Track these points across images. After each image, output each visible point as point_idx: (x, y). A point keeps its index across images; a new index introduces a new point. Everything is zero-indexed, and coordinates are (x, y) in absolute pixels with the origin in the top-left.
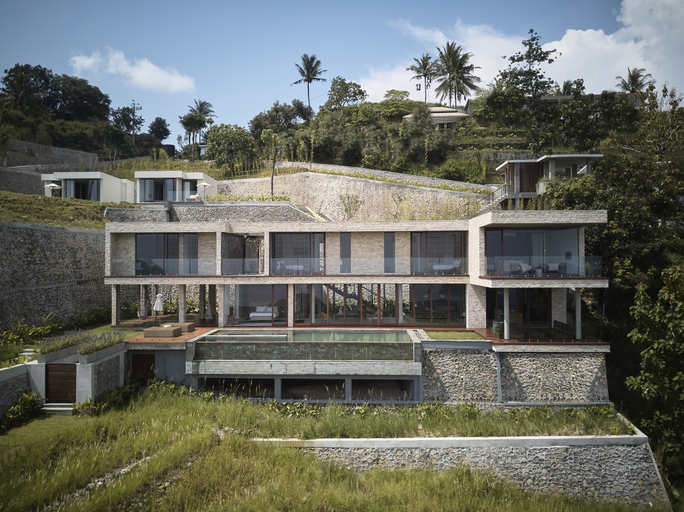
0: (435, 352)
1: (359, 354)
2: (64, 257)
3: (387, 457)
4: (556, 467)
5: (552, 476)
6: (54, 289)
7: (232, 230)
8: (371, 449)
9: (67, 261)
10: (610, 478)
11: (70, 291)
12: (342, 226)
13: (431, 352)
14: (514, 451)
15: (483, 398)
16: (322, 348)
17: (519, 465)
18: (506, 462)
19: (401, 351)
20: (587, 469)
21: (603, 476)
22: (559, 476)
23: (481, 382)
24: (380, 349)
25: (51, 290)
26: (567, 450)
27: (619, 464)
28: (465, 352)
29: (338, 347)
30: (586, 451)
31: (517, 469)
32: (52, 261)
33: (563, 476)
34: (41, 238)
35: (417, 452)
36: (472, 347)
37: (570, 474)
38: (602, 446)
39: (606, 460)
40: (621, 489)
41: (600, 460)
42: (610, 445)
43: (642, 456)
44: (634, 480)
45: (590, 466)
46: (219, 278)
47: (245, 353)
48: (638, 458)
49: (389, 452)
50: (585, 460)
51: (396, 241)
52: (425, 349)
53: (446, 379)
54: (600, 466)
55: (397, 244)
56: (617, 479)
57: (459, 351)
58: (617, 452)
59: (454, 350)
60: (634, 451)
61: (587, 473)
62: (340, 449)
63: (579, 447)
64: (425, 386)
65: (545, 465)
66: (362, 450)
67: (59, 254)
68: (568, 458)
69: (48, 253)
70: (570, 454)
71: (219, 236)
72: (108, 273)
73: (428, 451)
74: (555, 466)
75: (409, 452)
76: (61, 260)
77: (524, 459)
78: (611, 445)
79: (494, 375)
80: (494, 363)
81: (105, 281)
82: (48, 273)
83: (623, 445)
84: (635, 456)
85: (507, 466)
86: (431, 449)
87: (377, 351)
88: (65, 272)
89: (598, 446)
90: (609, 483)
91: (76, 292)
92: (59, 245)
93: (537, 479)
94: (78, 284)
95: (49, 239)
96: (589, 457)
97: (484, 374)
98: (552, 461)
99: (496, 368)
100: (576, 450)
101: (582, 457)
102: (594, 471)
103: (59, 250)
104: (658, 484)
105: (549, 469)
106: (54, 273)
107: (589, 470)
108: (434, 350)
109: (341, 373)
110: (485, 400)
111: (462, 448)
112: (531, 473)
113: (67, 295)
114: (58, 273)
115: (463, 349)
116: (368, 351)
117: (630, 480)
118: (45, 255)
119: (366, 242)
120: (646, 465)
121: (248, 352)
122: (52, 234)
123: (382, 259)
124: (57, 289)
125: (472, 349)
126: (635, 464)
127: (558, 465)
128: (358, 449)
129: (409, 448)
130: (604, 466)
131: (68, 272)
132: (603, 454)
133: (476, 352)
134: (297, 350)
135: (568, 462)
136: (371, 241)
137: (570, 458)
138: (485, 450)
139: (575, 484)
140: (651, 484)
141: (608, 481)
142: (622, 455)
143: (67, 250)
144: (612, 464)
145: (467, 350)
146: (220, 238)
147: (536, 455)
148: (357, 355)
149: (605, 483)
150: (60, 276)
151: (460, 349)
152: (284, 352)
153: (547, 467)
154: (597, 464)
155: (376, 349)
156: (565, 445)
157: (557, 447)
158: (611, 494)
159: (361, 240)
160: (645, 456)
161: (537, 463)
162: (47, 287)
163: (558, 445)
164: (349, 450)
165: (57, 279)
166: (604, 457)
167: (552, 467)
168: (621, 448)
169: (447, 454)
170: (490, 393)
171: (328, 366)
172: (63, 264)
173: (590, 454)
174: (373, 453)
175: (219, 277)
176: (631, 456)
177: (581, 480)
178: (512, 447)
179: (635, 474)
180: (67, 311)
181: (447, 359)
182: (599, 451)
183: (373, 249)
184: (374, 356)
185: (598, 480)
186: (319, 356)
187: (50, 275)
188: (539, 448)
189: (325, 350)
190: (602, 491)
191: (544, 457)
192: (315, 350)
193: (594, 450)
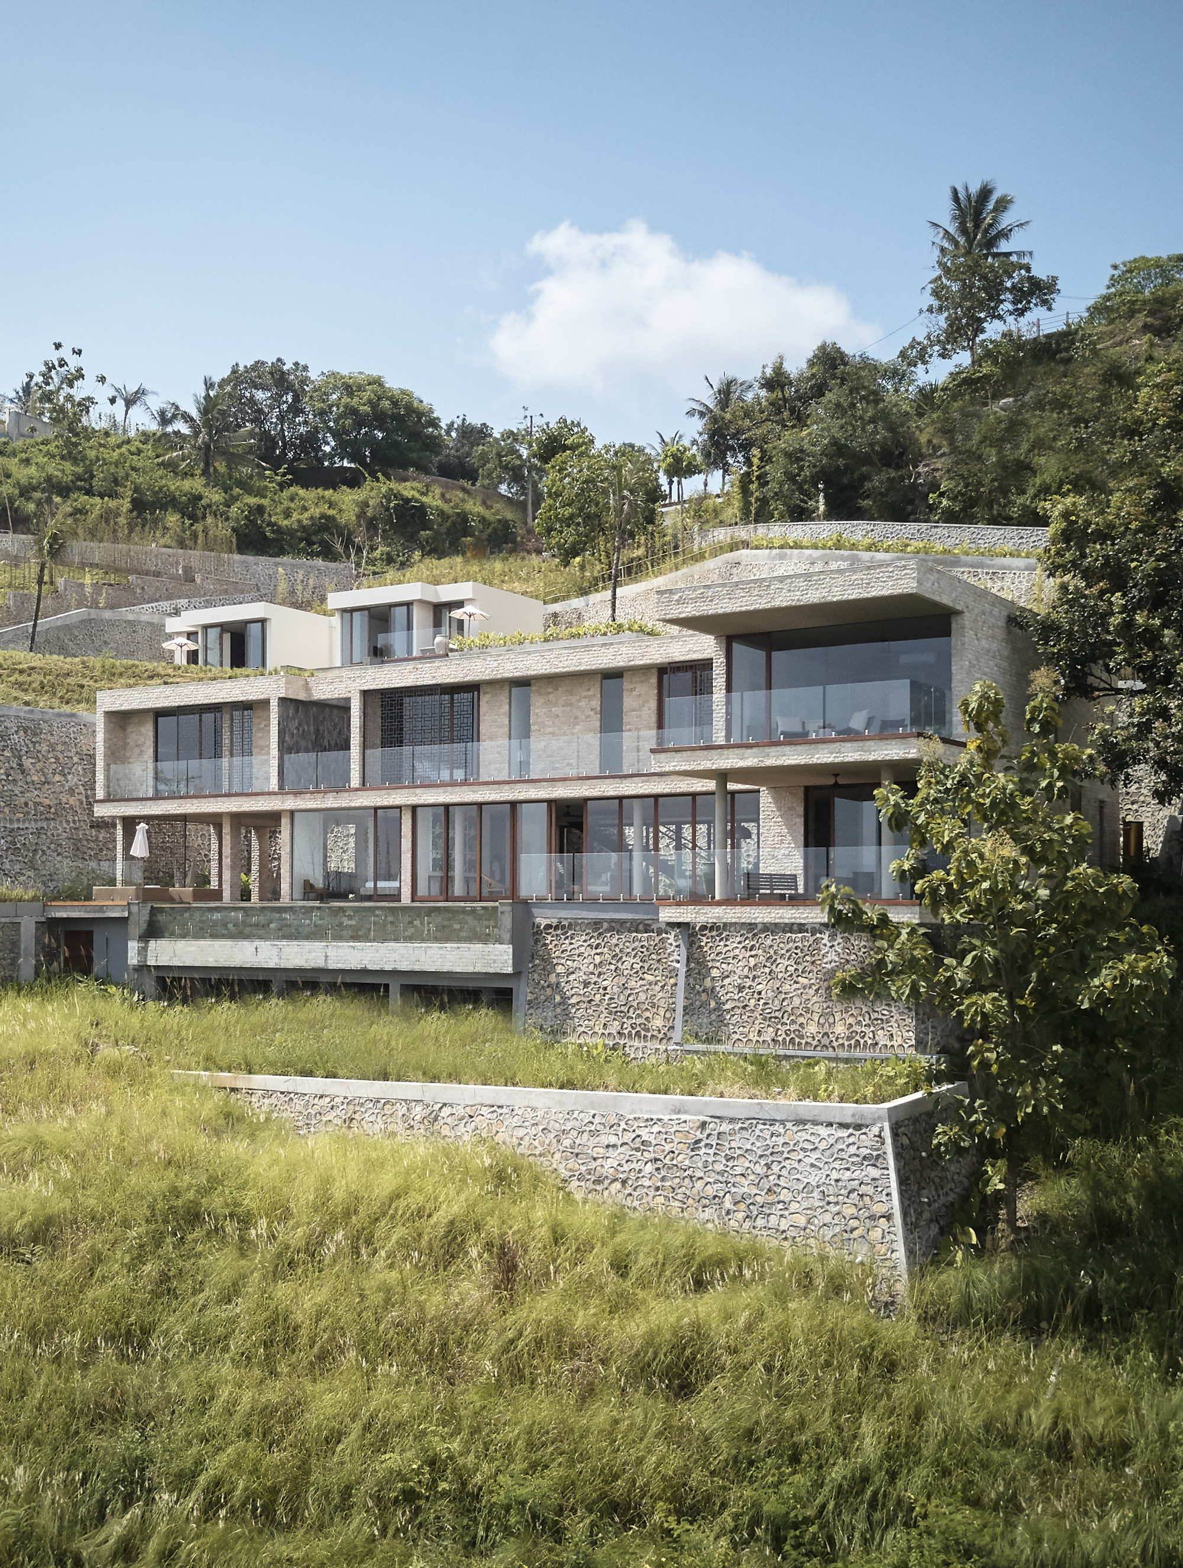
0: (556, 928)
1: (412, 930)
2: (66, 771)
3: (367, 1115)
4: (675, 1162)
5: (663, 1179)
6: (31, 831)
7: (311, 695)
8: (341, 1099)
9: (72, 780)
10: (785, 1195)
11: (69, 839)
12: (495, 664)
13: (548, 927)
14: (596, 1120)
15: (643, 1033)
16: (350, 918)
17: (602, 1150)
18: (578, 1142)
19: (486, 923)
20: (739, 1170)
21: (769, 1190)
22: (677, 1180)
23: (642, 997)
24: (450, 919)
25: (22, 833)
26: (703, 1125)
27: (812, 1165)
28: (618, 927)
29: (377, 916)
30: (744, 1132)
31: (595, 1159)
32: (35, 778)
33: (687, 1180)
34: (17, 732)
35: (419, 1109)
36: (630, 916)
37: (701, 1178)
38: (783, 1122)
39: (785, 1155)
40: (802, 1221)
41: (772, 1154)
42: (800, 1122)
43: (869, 1151)
44: (837, 1203)
45: (747, 1164)
46: (273, 797)
47: (227, 928)
48: (858, 1156)
49: (371, 1105)
50: (739, 1152)
51: (625, 694)
52: (538, 920)
53: (573, 989)
54: (768, 1166)
55: (629, 701)
56: (799, 1199)
57: (605, 925)
58: (812, 1138)
59: (595, 923)
60: (851, 1140)
61: (738, 1179)
62: (292, 1095)
63: (732, 1120)
64: (530, 1002)
65: (653, 1156)
66: (328, 1100)
67: (54, 766)
68: (702, 1144)
69: (27, 762)
70: (709, 1135)
71: (274, 705)
72: (100, 794)
73: (437, 1107)
74: (673, 1159)
75: (404, 1110)
76: (57, 778)
77: (613, 1140)
78: (804, 1122)
79: (672, 981)
80: (676, 953)
81: (95, 809)
82: (23, 800)
83: (830, 1124)
84: (853, 1150)
85: (576, 1151)
86: (445, 1105)
87: (445, 923)
88: (64, 800)
89: (773, 1122)
90: (781, 1206)
91: (85, 843)
92: (60, 748)
93: (630, 1182)
94: (92, 827)
95: (35, 735)
96: (749, 1147)
97: (651, 978)
98: (668, 1148)
99: (678, 965)
100: (725, 1127)
101: (733, 1144)
102: (752, 1177)
103: (57, 758)
104: (888, 1217)
105: (659, 1164)
106: (38, 800)
107: (743, 1175)
108: (555, 922)
109: (370, 967)
110: (645, 1037)
111: (499, 1107)
112: (622, 1169)
113: (60, 845)
114: (47, 802)
115: (612, 920)
116: (429, 923)
117: (829, 1203)
118: (21, 765)
119: (561, 702)
120: (874, 1173)
121: (230, 926)
122: (43, 725)
123: (593, 739)
124: (39, 832)
125: (633, 921)
126: (848, 1169)
127: (680, 1158)
128: (321, 1097)
129: (405, 1101)
130: (776, 1168)
131: (72, 801)
132: (781, 1140)
133: (641, 927)
134: (307, 922)
135: (701, 1152)
136: (573, 699)
137: (706, 1145)
138: (540, 1113)
139: (707, 1202)
140: (872, 1217)
141: (779, 1202)
142: (823, 1145)
143: (76, 759)
144: (796, 1165)
145: (622, 922)
146: (276, 709)
147: (638, 1132)
148: (410, 931)
149: (773, 1204)
150: (50, 807)
151: (605, 920)
152: (287, 926)
153: (656, 1160)
154: (763, 1162)
155: (443, 919)
156: (700, 1113)
157: (683, 1117)
158: (777, 1230)
159: (551, 697)
160: (875, 1153)
161: (637, 1150)
162: (16, 826)
163: (686, 1112)
164: (306, 1098)
165: (42, 813)
166: (780, 1149)
167: (667, 1161)
168: (823, 1131)
169: (471, 1117)
170: (658, 1022)
171: (348, 951)
172: (63, 786)
173: (752, 1140)
174: (345, 1106)
175: (274, 793)
176: (842, 1150)
177: (721, 1194)
178: (593, 1112)
179: (843, 1192)
180: (55, 877)
181: (579, 942)
182: (772, 1135)
183: (576, 718)
184: (439, 934)
185: (758, 1198)
186: (344, 933)
187: (26, 804)
188: (646, 1117)
189: (353, 923)
190: (760, 1222)
191: (651, 1138)
192: (337, 922)
193: (761, 1131)
